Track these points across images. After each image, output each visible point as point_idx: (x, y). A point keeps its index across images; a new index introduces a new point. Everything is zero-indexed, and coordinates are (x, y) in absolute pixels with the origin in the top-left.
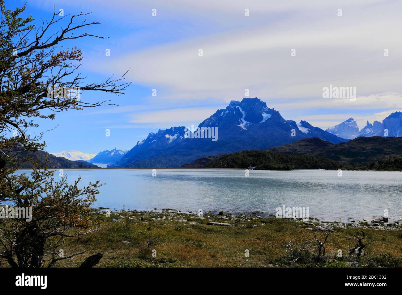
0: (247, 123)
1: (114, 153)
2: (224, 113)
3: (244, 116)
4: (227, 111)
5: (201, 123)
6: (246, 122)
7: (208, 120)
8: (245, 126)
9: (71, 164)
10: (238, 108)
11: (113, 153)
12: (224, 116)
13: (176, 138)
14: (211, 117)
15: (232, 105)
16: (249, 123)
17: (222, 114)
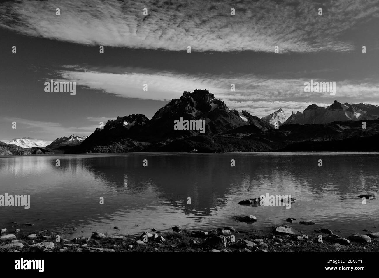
0: (198, 112)
1: (72, 139)
2: (178, 102)
3: (195, 105)
4: (181, 101)
5: (157, 112)
6: (197, 110)
7: (164, 109)
8: (196, 114)
9: (24, 151)
10: (190, 98)
11: (70, 140)
12: (178, 105)
13: (134, 124)
14: (167, 105)
15: (185, 95)
16: (199, 111)
17: (177, 103)
